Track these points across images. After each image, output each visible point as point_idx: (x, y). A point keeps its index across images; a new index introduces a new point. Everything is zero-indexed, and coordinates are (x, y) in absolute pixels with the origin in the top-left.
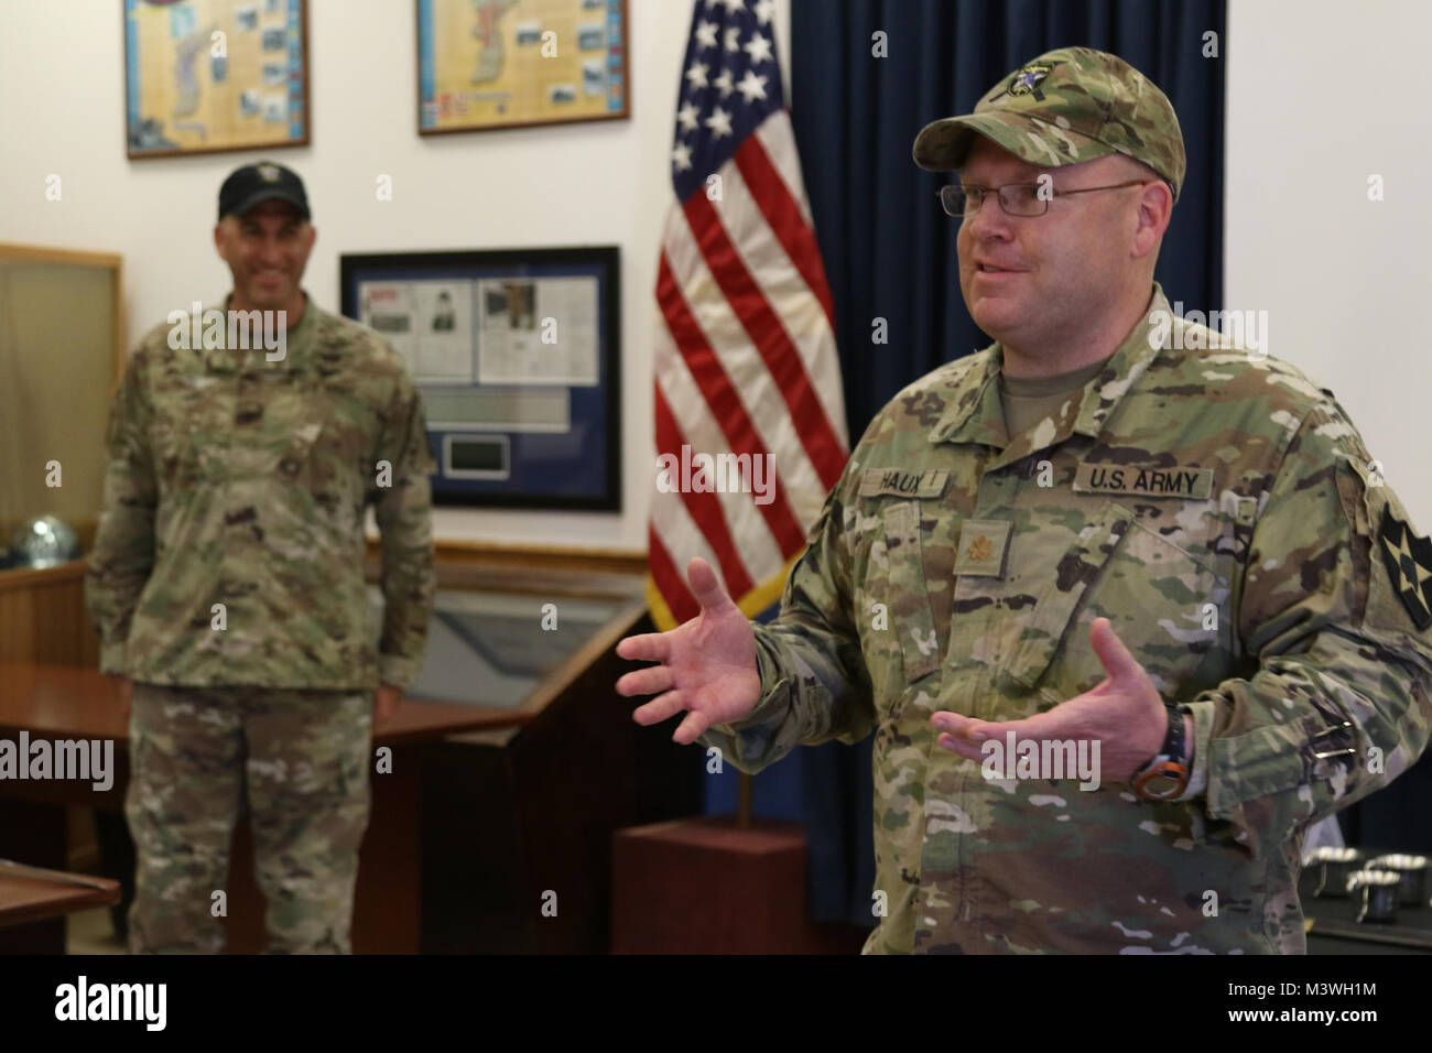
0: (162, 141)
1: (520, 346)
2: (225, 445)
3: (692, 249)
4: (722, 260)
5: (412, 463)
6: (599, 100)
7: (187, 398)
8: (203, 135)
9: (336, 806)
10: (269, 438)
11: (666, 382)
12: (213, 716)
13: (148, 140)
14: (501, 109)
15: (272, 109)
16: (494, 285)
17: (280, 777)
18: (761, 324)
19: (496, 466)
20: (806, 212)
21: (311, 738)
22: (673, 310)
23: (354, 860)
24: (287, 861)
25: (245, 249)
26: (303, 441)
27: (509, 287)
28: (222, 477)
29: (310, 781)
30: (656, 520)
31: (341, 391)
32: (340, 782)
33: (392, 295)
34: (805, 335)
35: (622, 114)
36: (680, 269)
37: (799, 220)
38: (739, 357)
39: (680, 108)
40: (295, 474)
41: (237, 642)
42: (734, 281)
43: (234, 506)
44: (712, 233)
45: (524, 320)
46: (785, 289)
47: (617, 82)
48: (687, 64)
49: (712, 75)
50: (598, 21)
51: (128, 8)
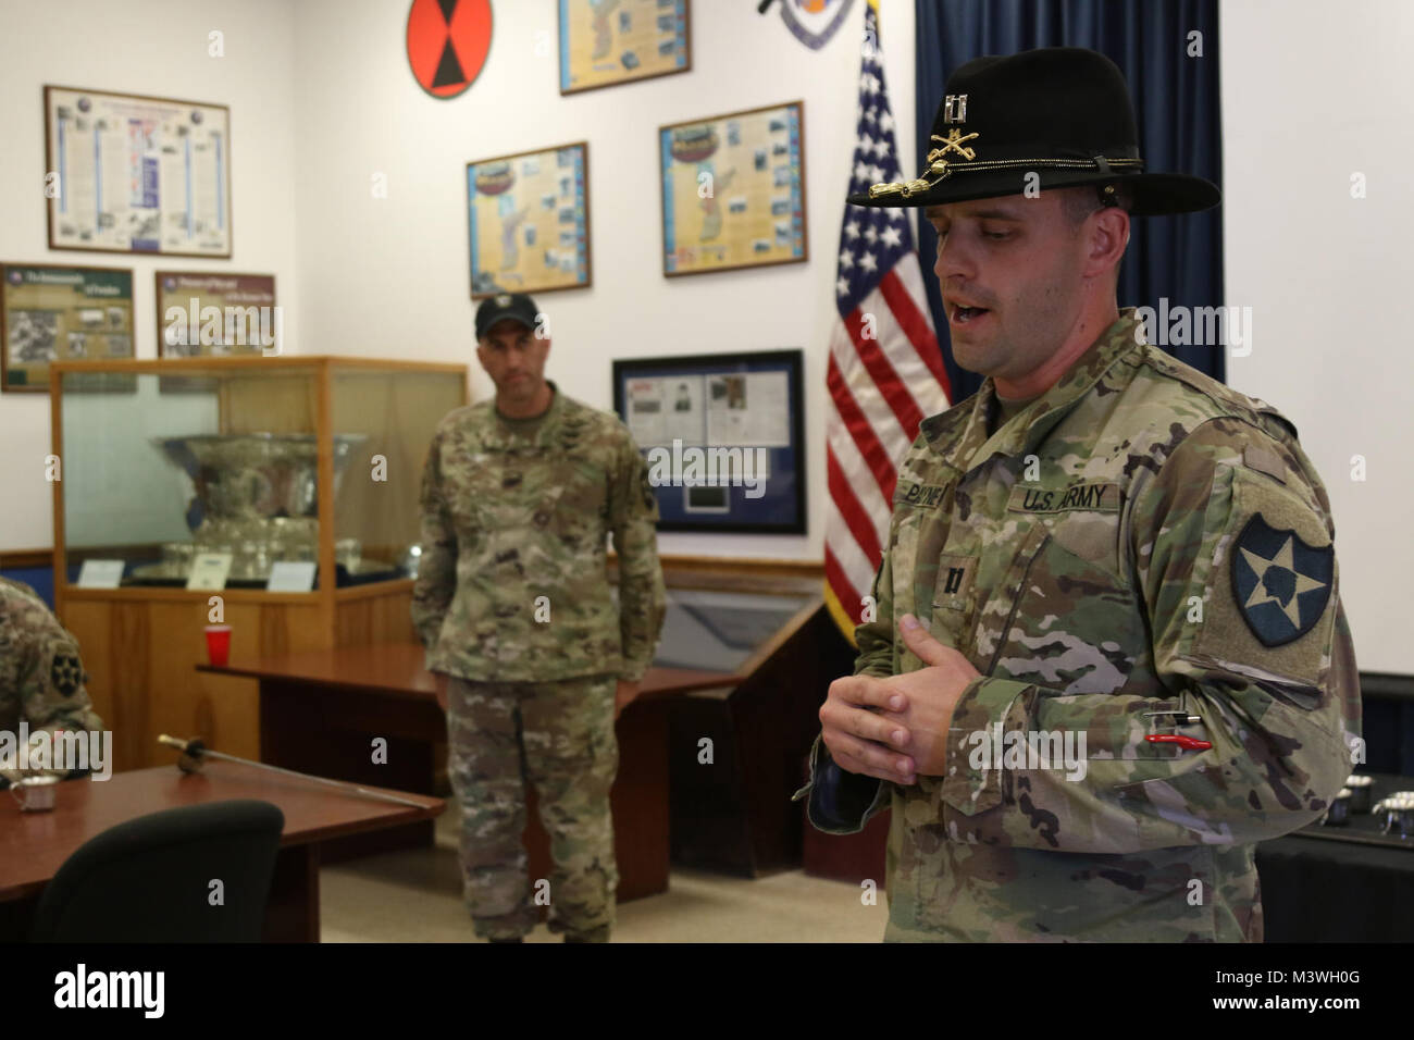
0: (494, 287)
1: (736, 420)
2: (495, 504)
3: (851, 351)
4: (872, 358)
5: (630, 512)
6: (786, 250)
7: (468, 470)
8: (521, 282)
9: (589, 767)
10: (525, 497)
11: (835, 443)
12: (499, 703)
13: (485, 286)
14: (720, 258)
15: (567, 262)
16: (716, 378)
17: (547, 744)
18: (900, 402)
19: (720, 503)
20: (930, 323)
21: (568, 717)
22: (839, 394)
25: (498, 359)
26: (551, 498)
27: (727, 380)
28: (496, 527)
29: (567, 748)
30: (830, 540)
31: (579, 459)
32: (590, 748)
33: (648, 388)
35: (802, 258)
36: (843, 363)
37: (924, 329)
38: (885, 425)
39: (841, 252)
40: (545, 524)
41: (508, 650)
42: (881, 372)
43: (503, 548)
44: (864, 341)
45: (738, 403)
46: (916, 377)
47: (798, 236)
48: (845, 222)
49: (862, 230)
50: (785, 195)
51: (470, 198)
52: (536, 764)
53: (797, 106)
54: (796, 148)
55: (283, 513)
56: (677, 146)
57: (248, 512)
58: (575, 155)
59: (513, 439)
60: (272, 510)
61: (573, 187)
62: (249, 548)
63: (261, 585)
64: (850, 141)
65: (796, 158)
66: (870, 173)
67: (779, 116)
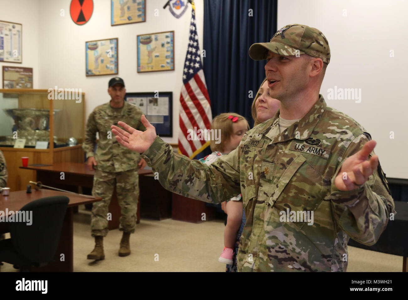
0: (92, 73)
1: (155, 109)
3: (186, 92)
4: (191, 94)
6: (169, 67)
7: (104, 121)
8: (100, 72)
9: (133, 191)
11: (181, 115)
13: (90, 73)
14: (152, 68)
15: (112, 68)
16: (150, 98)
17: (123, 186)
18: (198, 105)
20: (206, 86)
22: (183, 103)
23: (137, 201)
24: (125, 202)
25: (114, 93)
27: (153, 99)
29: (128, 187)
30: (180, 138)
31: (132, 118)
32: (134, 187)
33: (132, 100)
34: (206, 107)
35: (173, 69)
36: (184, 96)
37: (205, 88)
38: (194, 111)
39: (184, 68)
42: (193, 98)
44: (190, 90)
45: (156, 104)
46: (202, 99)
47: (172, 64)
48: (186, 61)
49: (190, 63)
50: (169, 54)
51: (86, 50)
52: (119, 191)
53: (173, 32)
54: (172, 42)
55: (38, 129)
56: (142, 40)
57: (28, 128)
58: (115, 41)
59: (115, 113)
60: (35, 128)
61: (114, 49)
62: (30, 138)
63: (34, 147)
64: (187, 42)
65: (172, 45)
66: (192, 49)
67: (167, 34)
